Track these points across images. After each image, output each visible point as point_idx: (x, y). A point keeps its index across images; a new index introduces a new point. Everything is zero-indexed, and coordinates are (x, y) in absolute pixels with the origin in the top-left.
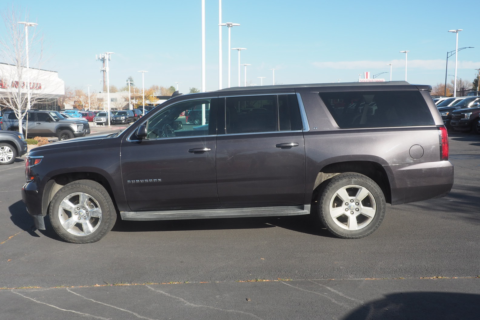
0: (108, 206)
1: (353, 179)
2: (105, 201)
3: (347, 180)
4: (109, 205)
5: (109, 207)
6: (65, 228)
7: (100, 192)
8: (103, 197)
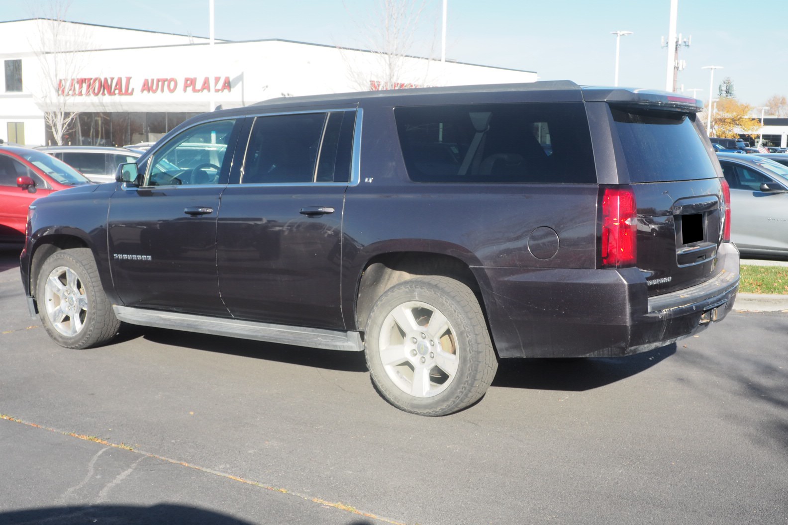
0: (93, 293)
1: (417, 290)
2: (90, 284)
3: (407, 290)
4: (95, 291)
5: (95, 294)
6: (52, 320)
7: (85, 269)
8: (89, 277)
